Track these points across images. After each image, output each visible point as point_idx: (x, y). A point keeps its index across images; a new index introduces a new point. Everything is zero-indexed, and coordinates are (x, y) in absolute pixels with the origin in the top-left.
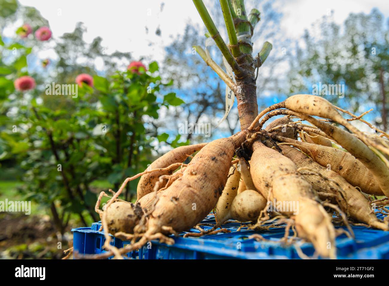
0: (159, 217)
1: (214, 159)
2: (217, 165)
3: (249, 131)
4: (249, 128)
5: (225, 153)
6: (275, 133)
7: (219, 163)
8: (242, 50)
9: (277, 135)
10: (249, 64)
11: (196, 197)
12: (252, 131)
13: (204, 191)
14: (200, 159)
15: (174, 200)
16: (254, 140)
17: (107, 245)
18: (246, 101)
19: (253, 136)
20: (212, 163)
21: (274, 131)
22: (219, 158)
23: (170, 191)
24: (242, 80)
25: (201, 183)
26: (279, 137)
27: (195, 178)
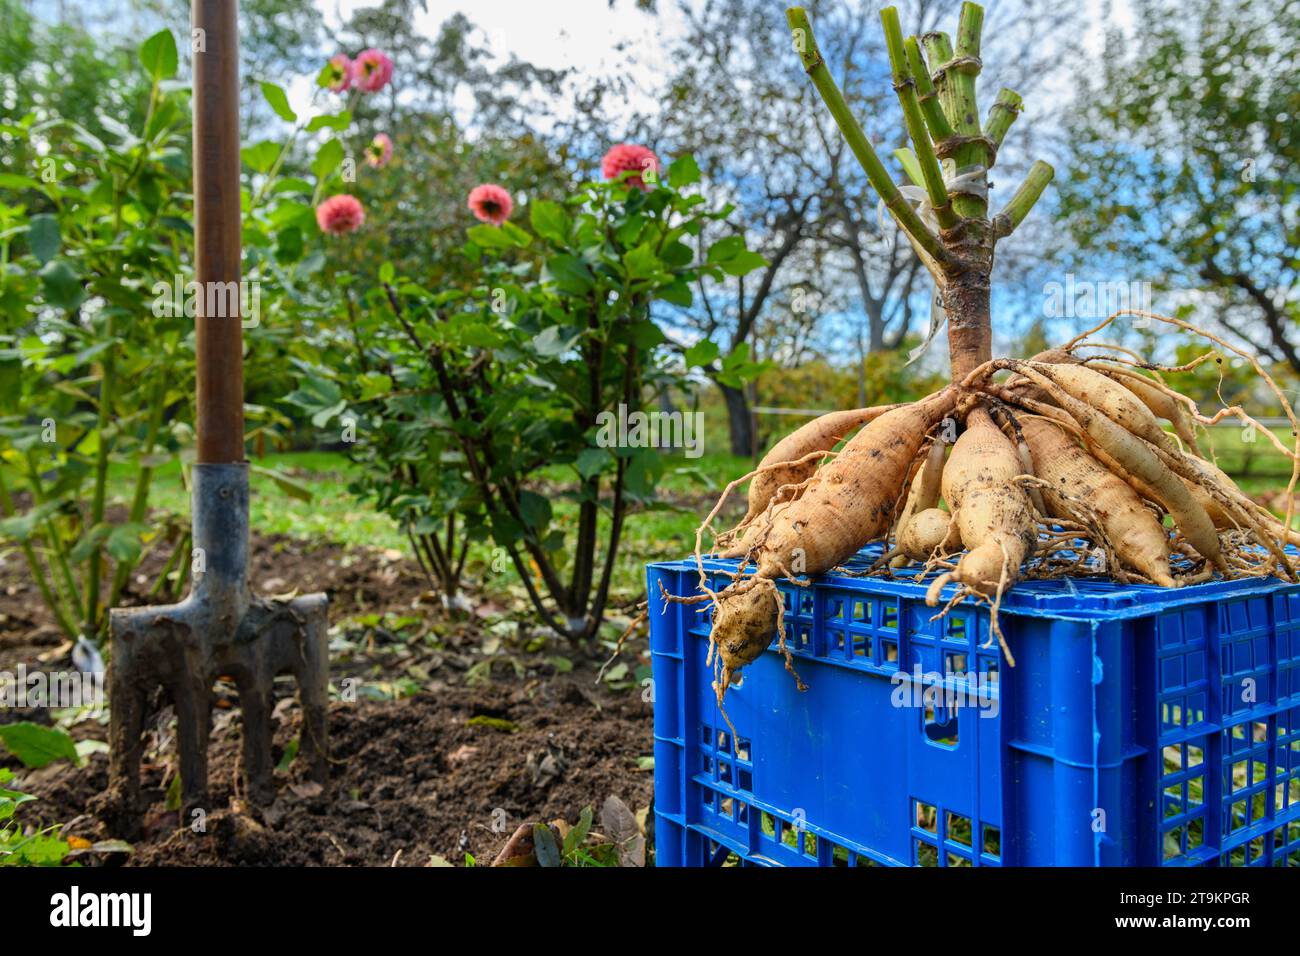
0: (776, 550)
1: (876, 454)
2: (880, 465)
3: (963, 388)
4: (963, 383)
5: (901, 441)
6: (1022, 391)
7: (886, 461)
8: (959, 210)
9: (1024, 395)
10: (976, 242)
11: (837, 522)
12: (970, 388)
13: (853, 511)
14: (851, 454)
15: (799, 526)
16: (971, 409)
17: (701, 584)
18: (963, 325)
19: (970, 399)
20: (872, 462)
21: (1019, 386)
22: (885, 452)
23: (794, 509)
24: (958, 278)
25: (847, 498)
26: (1026, 401)
27: (839, 488)
